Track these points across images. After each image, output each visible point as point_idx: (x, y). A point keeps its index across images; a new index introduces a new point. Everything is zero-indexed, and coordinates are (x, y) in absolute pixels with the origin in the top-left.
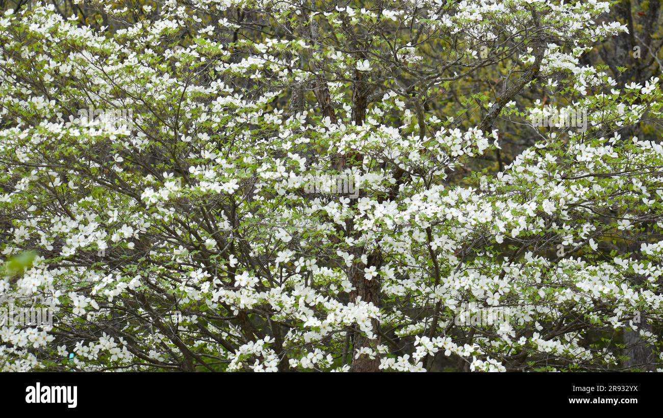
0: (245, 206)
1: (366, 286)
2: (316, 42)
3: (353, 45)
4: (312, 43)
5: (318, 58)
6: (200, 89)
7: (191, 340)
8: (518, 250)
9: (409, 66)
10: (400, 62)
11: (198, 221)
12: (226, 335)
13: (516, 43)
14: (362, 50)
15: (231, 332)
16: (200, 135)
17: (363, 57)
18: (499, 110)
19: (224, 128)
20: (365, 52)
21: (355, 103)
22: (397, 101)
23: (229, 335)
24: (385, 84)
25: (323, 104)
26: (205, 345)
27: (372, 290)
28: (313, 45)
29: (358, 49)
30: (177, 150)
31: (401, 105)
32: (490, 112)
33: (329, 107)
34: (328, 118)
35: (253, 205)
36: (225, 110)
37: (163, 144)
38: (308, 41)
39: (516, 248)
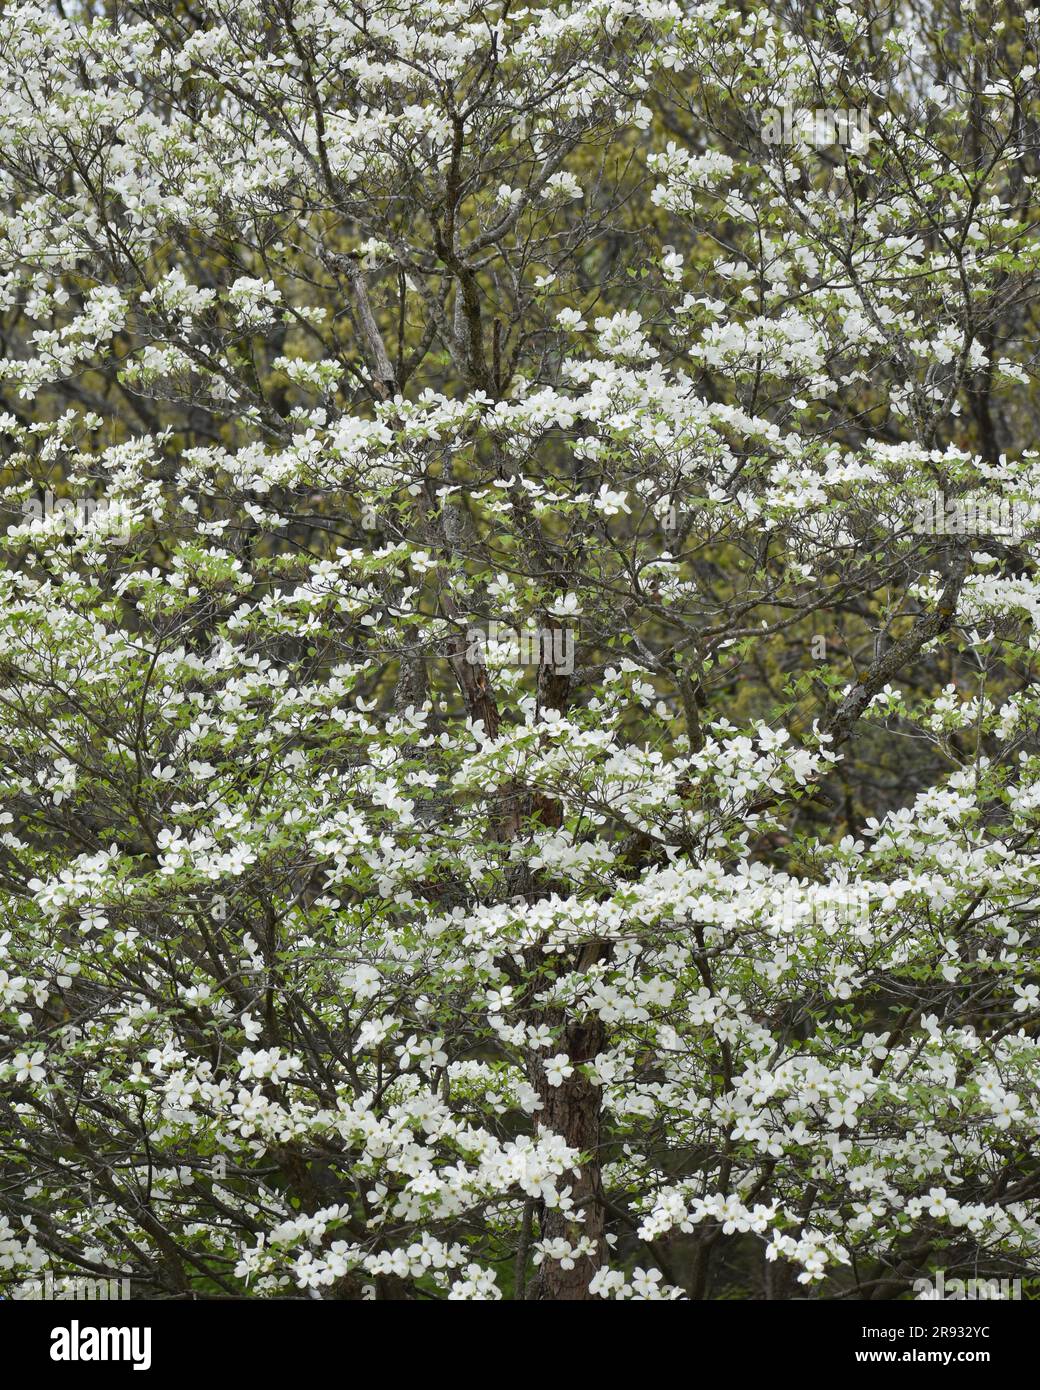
0: (298, 919)
1: (571, 1097)
2: (455, 553)
3: (540, 559)
4: (446, 555)
5: (461, 586)
6: (194, 662)
7: (178, 1223)
8: (908, 1014)
9: (664, 604)
10: (644, 594)
11: (192, 955)
12: (255, 1210)
13: (901, 552)
14: (561, 571)
15: (264, 1204)
16: (194, 766)
17: (562, 585)
18: (865, 702)
19: (249, 746)
20: (566, 575)
21: (544, 688)
22: (636, 686)
23: (261, 1208)
24: (611, 644)
25: (471, 691)
26: (207, 1235)
27: (583, 1106)
28: (449, 560)
29: (550, 567)
30: (143, 795)
31: (645, 692)
32: (847, 705)
33: (485, 698)
34: (480, 723)
35: (315, 918)
36: (249, 708)
37: (113, 783)
38: (438, 551)
39: (905, 1009)
